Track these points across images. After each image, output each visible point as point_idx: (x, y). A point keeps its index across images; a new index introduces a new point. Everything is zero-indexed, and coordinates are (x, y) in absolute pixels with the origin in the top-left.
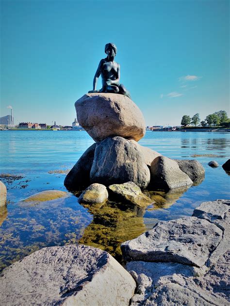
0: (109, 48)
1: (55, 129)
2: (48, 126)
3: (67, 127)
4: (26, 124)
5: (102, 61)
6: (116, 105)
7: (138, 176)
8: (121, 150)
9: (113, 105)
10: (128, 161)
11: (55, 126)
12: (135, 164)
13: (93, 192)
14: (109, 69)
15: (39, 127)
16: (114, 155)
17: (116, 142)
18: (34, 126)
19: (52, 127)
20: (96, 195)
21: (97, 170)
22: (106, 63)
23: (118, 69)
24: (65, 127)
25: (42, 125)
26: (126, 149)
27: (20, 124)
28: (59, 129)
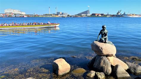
0: (103, 27)
1: (108, 17)
2: (104, 15)
3: (114, 15)
4: (95, 14)
5: (101, 30)
6: (101, 48)
7: (106, 71)
8: (102, 61)
9: (100, 48)
10: (104, 65)
11: (108, 15)
12: (106, 67)
13: (90, 74)
14: (103, 33)
15: (100, 16)
16: (100, 63)
17: (101, 58)
18: (98, 15)
19: (106, 15)
20: (90, 75)
21: (95, 65)
22: (102, 31)
23: (107, 33)
24: (113, 15)
25: (102, 14)
26: (104, 61)
27: (92, 14)
28: (110, 16)
